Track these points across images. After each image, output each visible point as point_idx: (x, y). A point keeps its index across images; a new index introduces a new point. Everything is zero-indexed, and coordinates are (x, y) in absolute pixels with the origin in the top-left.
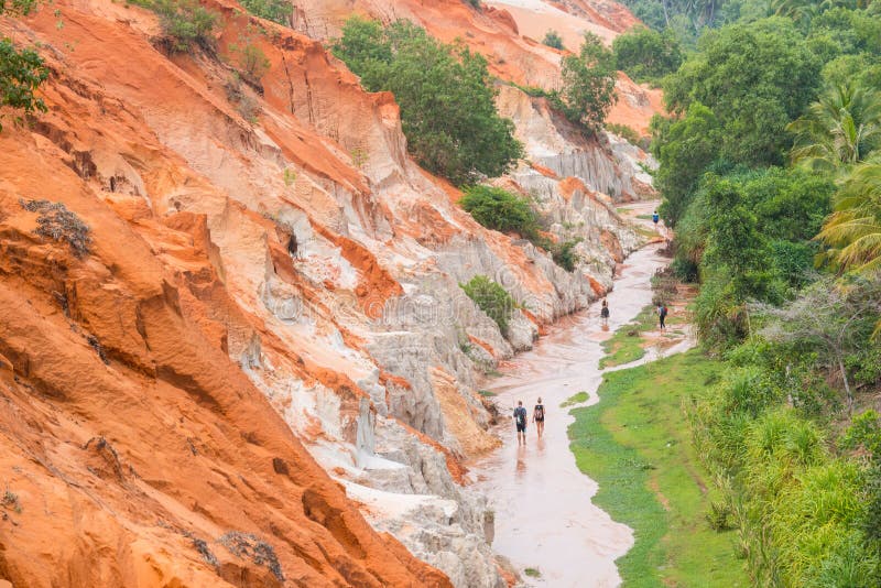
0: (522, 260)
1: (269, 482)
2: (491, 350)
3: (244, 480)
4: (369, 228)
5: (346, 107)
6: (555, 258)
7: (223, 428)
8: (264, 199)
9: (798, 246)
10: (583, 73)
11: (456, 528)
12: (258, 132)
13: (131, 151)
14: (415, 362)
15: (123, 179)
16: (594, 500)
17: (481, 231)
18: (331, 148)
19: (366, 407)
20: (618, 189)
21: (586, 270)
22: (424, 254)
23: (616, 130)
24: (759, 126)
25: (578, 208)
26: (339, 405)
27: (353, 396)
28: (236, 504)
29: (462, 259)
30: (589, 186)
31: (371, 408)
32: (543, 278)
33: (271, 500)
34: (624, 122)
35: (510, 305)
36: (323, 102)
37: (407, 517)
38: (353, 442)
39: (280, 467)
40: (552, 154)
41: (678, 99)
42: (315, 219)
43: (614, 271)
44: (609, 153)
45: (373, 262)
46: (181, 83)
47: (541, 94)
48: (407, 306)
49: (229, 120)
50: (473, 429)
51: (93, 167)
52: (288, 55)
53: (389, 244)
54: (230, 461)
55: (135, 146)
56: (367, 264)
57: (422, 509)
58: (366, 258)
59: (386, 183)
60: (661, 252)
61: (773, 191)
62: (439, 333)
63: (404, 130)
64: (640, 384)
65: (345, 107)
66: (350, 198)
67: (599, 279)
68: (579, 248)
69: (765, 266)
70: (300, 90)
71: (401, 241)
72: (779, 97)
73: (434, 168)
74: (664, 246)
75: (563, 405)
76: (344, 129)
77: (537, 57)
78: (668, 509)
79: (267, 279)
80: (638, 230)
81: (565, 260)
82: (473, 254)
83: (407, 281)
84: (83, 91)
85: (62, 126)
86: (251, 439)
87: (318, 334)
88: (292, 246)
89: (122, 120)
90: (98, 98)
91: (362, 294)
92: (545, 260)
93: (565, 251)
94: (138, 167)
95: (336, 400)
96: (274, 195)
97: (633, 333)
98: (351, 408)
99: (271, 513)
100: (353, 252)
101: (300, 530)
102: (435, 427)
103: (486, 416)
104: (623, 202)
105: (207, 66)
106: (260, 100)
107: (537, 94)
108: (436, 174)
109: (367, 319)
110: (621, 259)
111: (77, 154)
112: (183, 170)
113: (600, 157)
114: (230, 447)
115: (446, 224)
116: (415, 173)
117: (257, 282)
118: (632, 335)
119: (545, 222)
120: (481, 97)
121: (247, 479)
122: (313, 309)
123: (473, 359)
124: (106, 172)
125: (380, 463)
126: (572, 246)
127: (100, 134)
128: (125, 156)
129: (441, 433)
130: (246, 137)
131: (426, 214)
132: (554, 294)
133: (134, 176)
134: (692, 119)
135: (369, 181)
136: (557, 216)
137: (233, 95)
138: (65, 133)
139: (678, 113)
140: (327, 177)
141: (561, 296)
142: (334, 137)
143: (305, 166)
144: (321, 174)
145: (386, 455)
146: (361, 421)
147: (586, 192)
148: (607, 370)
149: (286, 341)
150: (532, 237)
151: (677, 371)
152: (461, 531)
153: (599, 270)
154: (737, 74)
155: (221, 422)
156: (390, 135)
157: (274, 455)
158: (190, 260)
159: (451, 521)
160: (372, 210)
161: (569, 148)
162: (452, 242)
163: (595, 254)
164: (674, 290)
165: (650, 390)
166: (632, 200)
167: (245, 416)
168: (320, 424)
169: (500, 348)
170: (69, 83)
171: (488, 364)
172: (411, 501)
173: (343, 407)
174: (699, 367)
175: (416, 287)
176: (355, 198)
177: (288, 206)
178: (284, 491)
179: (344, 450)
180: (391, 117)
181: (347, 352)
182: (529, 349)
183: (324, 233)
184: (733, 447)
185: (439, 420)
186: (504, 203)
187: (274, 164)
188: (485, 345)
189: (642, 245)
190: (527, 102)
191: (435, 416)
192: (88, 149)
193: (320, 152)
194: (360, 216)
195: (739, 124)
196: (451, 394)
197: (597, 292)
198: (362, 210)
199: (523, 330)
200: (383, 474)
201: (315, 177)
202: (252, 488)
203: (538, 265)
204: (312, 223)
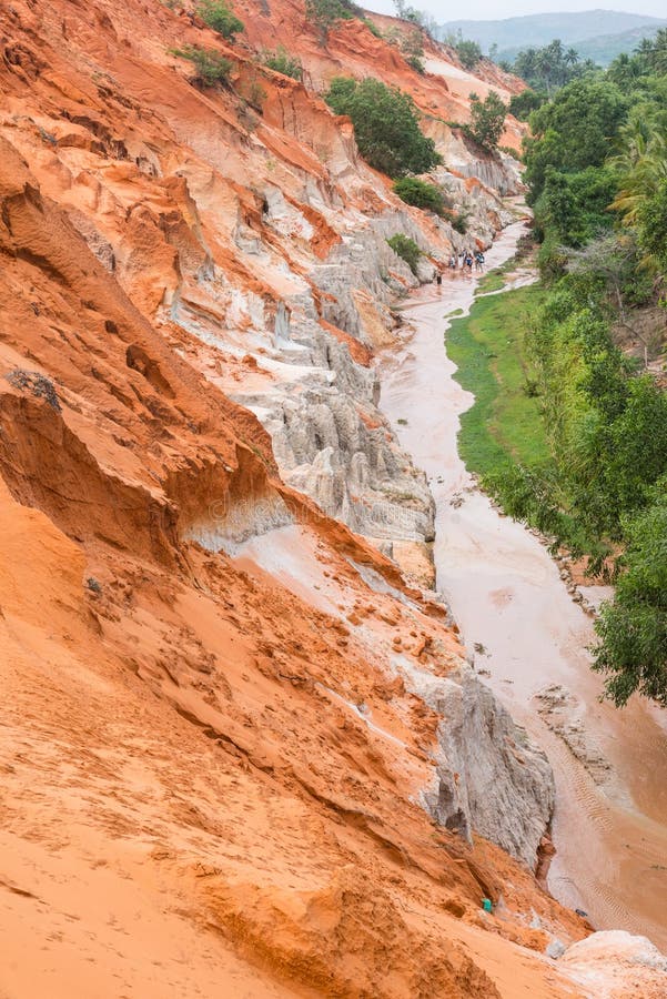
0: (431, 226)
1: (100, 339)
2: (404, 282)
3: (77, 336)
4: (327, 201)
5: (319, 124)
6: (454, 226)
7: (65, 297)
8: (253, 180)
9: (604, 218)
10: (484, 113)
11: (334, 390)
12: (252, 136)
13: (152, 141)
14: (342, 286)
15: (145, 159)
16: (453, 377)
17: (405, 207)
18: (305, 150)
19: (283, 308)
20: (505, 187)
21: (474, 234)
22: (364, 219)
23: (506, 151)
24: (587, 142)
25: (475, 197)
26: (263, 305)
27: (273, 300)
28: (64, 354)
29: (390, 224)
30: (483, 183)
31: (287, 308)
32: (444, 237)
33: (98, 352)
34: (510, 146)
35: (417, 253)
36: (304, 121)
37: (299, 381)
38: (273, 331)
39: (110, 328)
40: (463, 164)
41: (539, 127)
42: (287, 193)
43: (494, 236)
44: (501, 165)
45: (324, 222)
46: (202, 104)
47: (458, 126)
48: (344, 250)
49: (233, 128)
50: (381, 330)
51: (126, 151)
52: (282, 91)
53: (341, 212)
54: (68, 321)
55: (155, 138)
56: (320, 222)
57: (310, 376)
58: (319, 219)
59: (344, 174)
60: (527, 225)
61: (590, 181)
62: (366, 269)
63: (358, 141)
64: (498, 304)
65: (317, 125)
66: (315, 182)
67: (482, 240)
68: (471, 220)
69: (581, 229)
70: (289, 113)
71: (349, 210)
72: (600, 125)
73: (378, 167)
74: (528, 221)
75: (446, 317)
76: (317, 139)
77: (458, 104)
78: (501, 382)
79: (238, 226)
80: (514, 212)
81: (460, 226)
82: (398, 222)
83: (348, 235)
84: (127, 104)
85: (106, 124)
86: (90, 305)
87: (272, 263)
88: (265, 208)
89: (152, 123)
90: (138, 108)
91: (315, 242)
92: (447, 226)
93: (460, 221)
94: (156, 151)
95: (261, 303)
96: (260, 176)
97: (499, 273)
98: (271, 307)
99: (96, 361)
100: (311, 215)
101: (119, 375)
102: (353, 328)
103: (392, 322)
104: (509, 196)
105: (226, 96)
106: (260, 119)
107: (454, 126)
108: (379, 171)
109: (313, 257)
110: (500, 229)
111: (115, 142)
112: (185, 154)
113: (494, 167)
114: (70, 311)
115: (381, 201)
116: (363, 168)
117: (231, 228)
118: (498, 274)
119: (450, 204)
120: (409, 121)
121: (80, 335)
122: (270, 248)
123: (391, 287)
124: (134, 153)
125: (292, 346)
126: (465, 217)
127: (131, 129)
128: (148, 144)
129: (358, 332)
130: (244, 140)
131: (368, 194)
132: (451, 248)
133: (152, 157)
134: (548, 139)
135: (329, 172)
136: (460, 201)
137: (242, 115)
138: (108, 128)
139: (540, 136)
140: (301, 168)
141: (455, 249)
142: (310, 145)
143: (286, 161)
144: (297, 166)
145: (298, 341)
146: (279, 318)
147: (482, 187)
148: (478, 295)
149: (248, 267)
150: (439, 212)
151: (522, 296)
152: (337, 391)
153: (483, 234)
154: (573, 108)
155: (65, 292)
156: (347, 143)
157: (105, 318)
158: (165, 205)
159: (332, 384)
160: (329, 190)
161: (475, 160)
162: (384, 213)
163: (482, 224)
164: (531, 248)
165: (502, 308)
166: (514, 195)
167: (86, 288)
168: (250, 318)
169: (410, 280)
170: (119, 99)
171: (401, 291)
172: (305, 370)
173: (266, 308)
174: (537, 294)
175: (352, 239)
176: (319, 182)
177: (269, 185)
178: (112, 346)
179: (265, 336)
180: (348, 132)
181: (291, 276)
182: (431, 282)
183: (292, 202)
184: (547, 343)
185: (356, 324)
186: (421, 189)
187: (262, 157)
188: (400, 279)
189: (515, 221)
190: (448, 132)
191: (353, 320)
192: (121, 139)
193: (297, 152)
194: (322, 194)
195: (574, 142)
196: (368, 307)
197: (480, 247)
198: (323, 188)
199: (427, 270)
200: (292, 353)
201: (293, 168)
202: (83, 342)
203: (441, 229)
204: (285, 195)
